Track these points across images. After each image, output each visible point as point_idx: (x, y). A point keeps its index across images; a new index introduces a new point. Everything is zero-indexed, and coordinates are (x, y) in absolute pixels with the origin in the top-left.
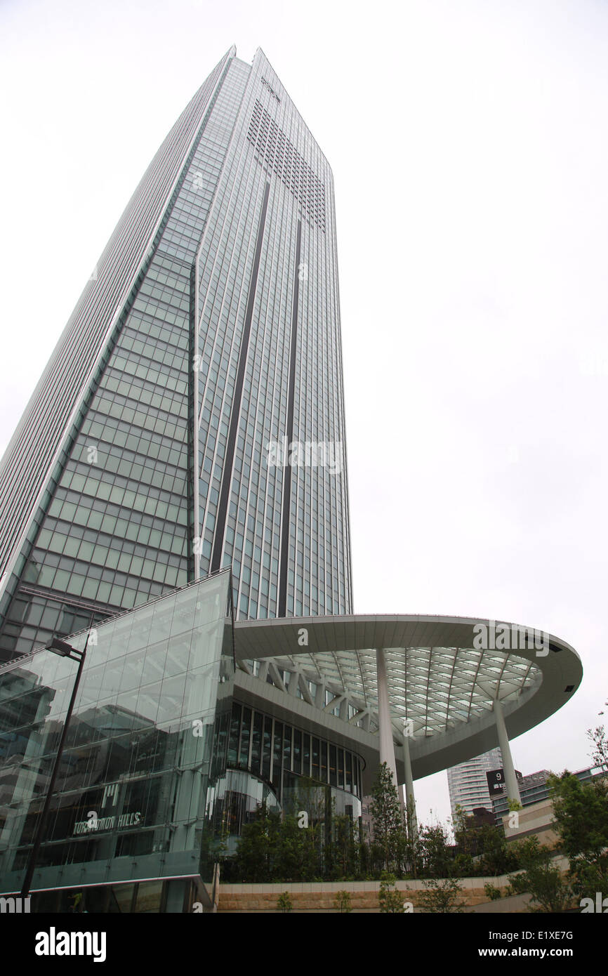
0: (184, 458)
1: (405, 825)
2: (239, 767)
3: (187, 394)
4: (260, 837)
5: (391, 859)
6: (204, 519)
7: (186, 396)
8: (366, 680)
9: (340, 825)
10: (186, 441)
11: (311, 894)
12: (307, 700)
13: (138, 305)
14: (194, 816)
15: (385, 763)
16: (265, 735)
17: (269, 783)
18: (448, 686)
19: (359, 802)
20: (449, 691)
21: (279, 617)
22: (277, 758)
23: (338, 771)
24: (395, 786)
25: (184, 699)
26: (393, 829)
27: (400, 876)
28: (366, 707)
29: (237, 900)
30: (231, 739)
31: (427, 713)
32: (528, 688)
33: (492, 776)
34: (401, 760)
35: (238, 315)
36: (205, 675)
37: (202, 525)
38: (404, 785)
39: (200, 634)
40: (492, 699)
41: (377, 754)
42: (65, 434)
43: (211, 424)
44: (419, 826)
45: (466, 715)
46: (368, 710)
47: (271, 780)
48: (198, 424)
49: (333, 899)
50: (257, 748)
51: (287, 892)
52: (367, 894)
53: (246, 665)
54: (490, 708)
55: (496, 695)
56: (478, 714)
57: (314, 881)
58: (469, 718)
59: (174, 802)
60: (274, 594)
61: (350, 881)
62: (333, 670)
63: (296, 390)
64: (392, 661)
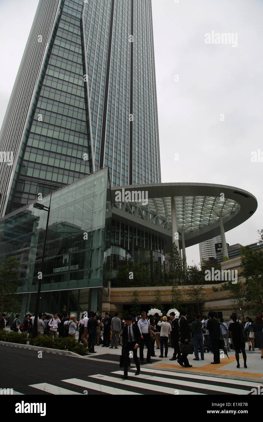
0: (84, 116)
1: (182, 266)
2: (115, 245)
3: (83, 86)
4: (125, 271)
5: (176, 278)
6: (95, 143)
7: (83, 87)
8: (167, 209)
9: (156, 266)
10: (85, 108)
11: (145, 291)
12: (142, 218)
13: (57, 42)
14: (99, 266)
15: (174, 243)
16: (126, 232)
17: (128, 250)
18: (201, 211)
19: (164, 256)
20: (201, 213)
21: (130, 185)
22: (131, 240)
23: (155, 244)
24: (178, 251)
25: (92, 220)
26: (177, 267)
27: (180, 284)
28: (167, 220)
29: (117, 293)
30: (112, 233)
31: (192, 222)
32: (234, 212)
33: (217, 246)
34: (181, 240)
35: (104, 45)
36: (100, 211)
37: (94, 146)
38: (182, 250)
39: (97, 194)
40: (219, 216)
41: (171, 238)
42: (30, 108)
43: (96, 99)
44: (187, 266)
45: (208, 222)
46: (168, 221)
47: (129, 249)
48: (89, 100)
49: (154, 292)
50: (122, 236)
51: (136, 290)
52: (167, 291)
53: (116, 205)
54: (218, 220)
55: (220, 215)
56: (213, 222)
57: (147, 286)
58: (209, 224)
59: (91, 259)
60: (127, 174)
61: (161, 286)
62: (153, 205)
63: (134, 81)
64: (178, 201)
